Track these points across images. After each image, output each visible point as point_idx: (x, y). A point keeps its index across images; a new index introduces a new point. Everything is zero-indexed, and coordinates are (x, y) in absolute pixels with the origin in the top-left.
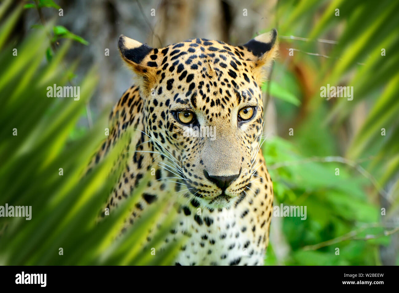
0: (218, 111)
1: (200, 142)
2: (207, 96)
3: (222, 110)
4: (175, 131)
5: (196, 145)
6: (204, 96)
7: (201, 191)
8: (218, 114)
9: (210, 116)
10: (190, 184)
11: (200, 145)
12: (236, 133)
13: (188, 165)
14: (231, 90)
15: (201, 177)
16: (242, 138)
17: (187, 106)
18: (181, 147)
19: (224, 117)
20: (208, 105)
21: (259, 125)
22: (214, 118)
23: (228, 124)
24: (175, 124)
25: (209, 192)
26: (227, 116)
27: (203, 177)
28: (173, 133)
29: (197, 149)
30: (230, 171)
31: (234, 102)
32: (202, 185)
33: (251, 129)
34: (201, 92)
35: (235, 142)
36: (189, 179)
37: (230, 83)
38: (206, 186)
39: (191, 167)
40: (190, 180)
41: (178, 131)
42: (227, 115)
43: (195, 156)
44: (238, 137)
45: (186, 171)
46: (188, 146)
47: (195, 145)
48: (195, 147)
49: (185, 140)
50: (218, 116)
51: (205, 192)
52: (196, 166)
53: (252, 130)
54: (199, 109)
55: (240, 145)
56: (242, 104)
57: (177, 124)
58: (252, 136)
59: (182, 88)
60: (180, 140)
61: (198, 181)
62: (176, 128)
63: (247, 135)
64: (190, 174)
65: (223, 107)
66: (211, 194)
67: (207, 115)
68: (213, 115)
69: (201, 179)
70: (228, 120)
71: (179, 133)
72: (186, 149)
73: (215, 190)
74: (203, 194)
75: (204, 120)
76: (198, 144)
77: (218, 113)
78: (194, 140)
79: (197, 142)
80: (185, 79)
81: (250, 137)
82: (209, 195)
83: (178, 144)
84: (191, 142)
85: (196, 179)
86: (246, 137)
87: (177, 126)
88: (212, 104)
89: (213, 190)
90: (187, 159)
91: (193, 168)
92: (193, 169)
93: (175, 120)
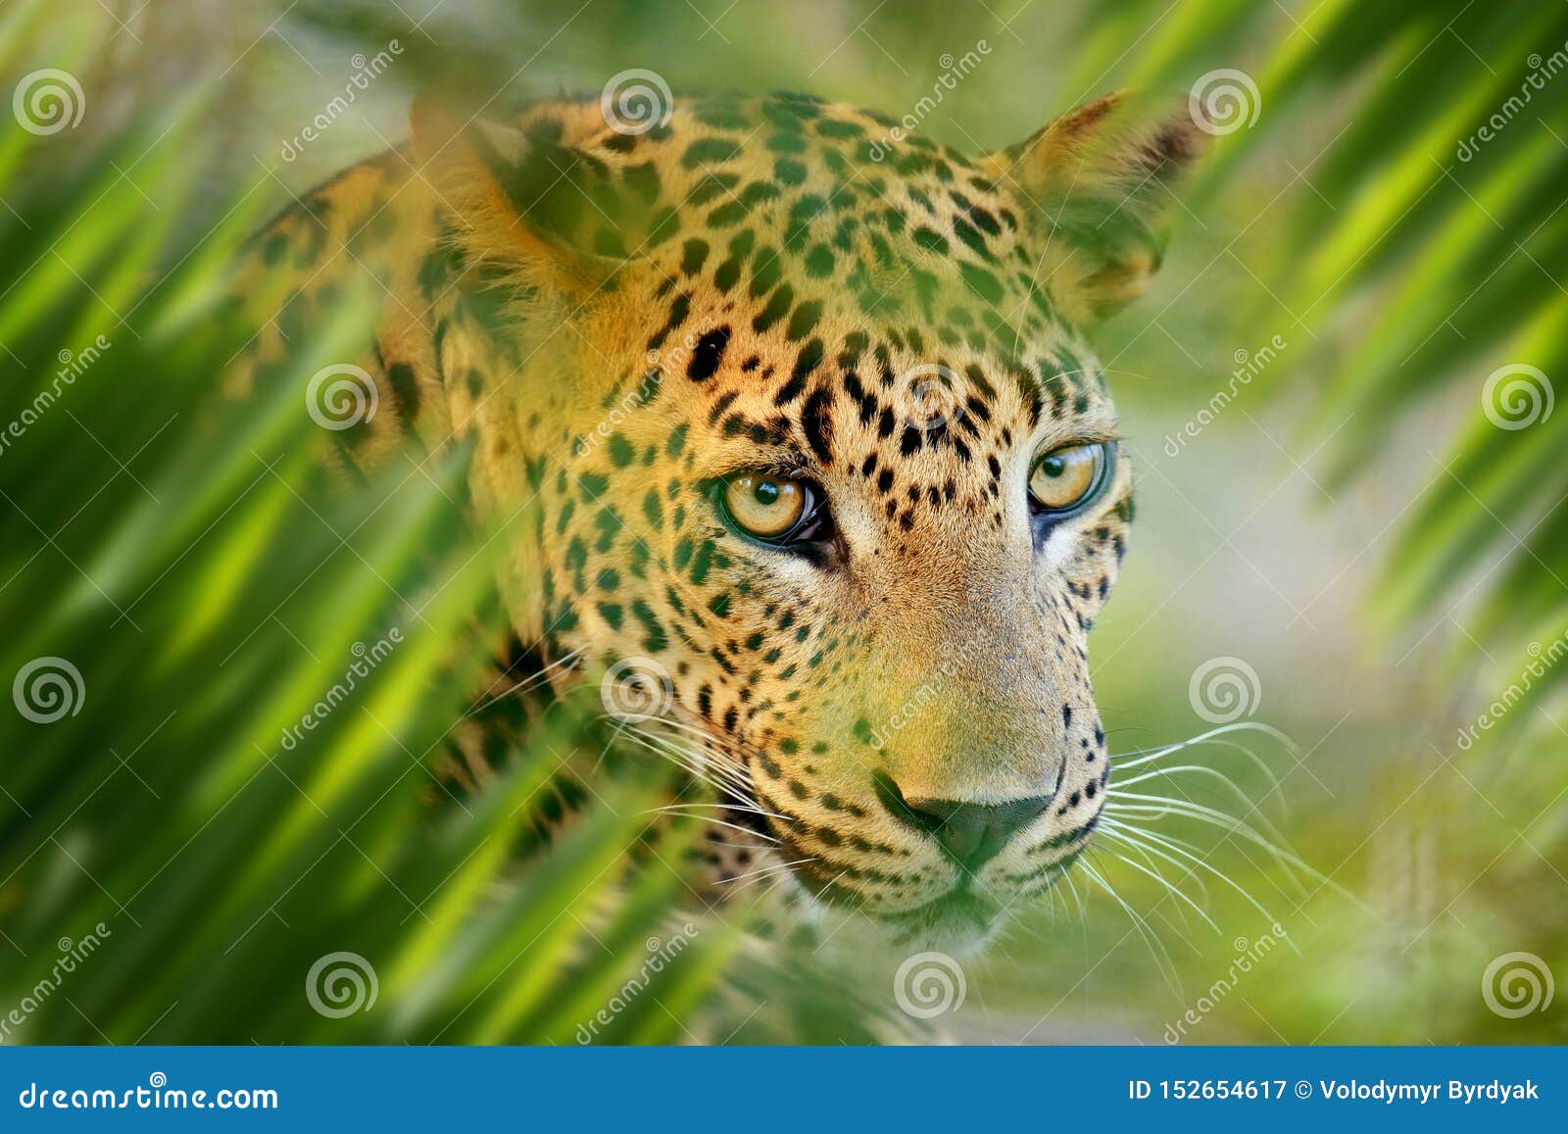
0: (942, 475)
1: (850, 632)
2: (881, 403)
3: (962, 467)
4: (719, 581)
5: (832, 647)
6: (868, 406)
7: (853, 874)
8: (940, 488)
9: (900, 501)
10: (796, 836)
11: (854, 647)
12: (1031, 580)
13: (789, 746)
14: (987, 364)
15: (860, 804)
16: (1056, 605)
17: (783, 453)
18: (746, 661)
19: (971, 505)
20: (889, 452)
21: (1124, 530)
22: (924, 512)
23: (994, 538)
24: (720, 542)
25: (896, 880)
26: (986, 498)
27: (872, 803)
28: (713, 589)
29: (836, 668)
30: (1011, 777)
31: (1014, 421)
32: (862, 845)
33: (1091, 552)
34: (853, 385)
35: (1029, 628)
36: (788, 814)
37: (979, 325)
38: (885, 849)
39: (804, 757)
40: (797, 818)
41: (737, 581)
42: (984, 494)
43: (826, 703)
44: (1040, 601)
45: (774, 771)
46: (786, 652)
47: (823, 645)
48: (825, 658)
49: (772, 623)
50: (943, 496)
51: (875, 876)
52: (833, 752)
53: (1093, 559)
54: (845, 467)
55: (1052, 642)
56: (1051, 429)
57: (731, 544)
58: (1095, 589)
59: (760, 369)
60: (745, 623)
61: (845, 824)
62: (725, 563)
63: (1071, 585)
64: (799, 791)
65: (964, 452)
66: (907, 890)
67: (887, 498)
68: (914, 493)
69: (858, 812)
70: (990, 516)
71: (745, 588)
72: (778, 668)
73: (926, 869)
74: (866, 888)
75: (868, 520)
76: (843, 643)
77: (940, 481)
78: (818, 623)
79: (837, 632)
80: (781, 327)
81: (1086, 594)
82: (900, 896)
83: (733, 646)
84: (804, 633)
85: (835, 815)
86: (1070, 596)
87: (732, 554)
88: (911, 442)
89: (918, 871)
90: (779, 716)
91: (814, 761)
92: (814, 766)
93: (720, 526)
